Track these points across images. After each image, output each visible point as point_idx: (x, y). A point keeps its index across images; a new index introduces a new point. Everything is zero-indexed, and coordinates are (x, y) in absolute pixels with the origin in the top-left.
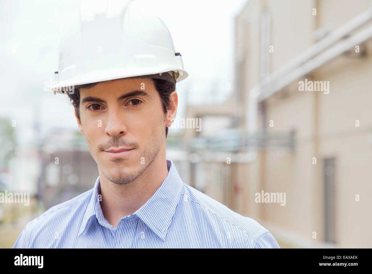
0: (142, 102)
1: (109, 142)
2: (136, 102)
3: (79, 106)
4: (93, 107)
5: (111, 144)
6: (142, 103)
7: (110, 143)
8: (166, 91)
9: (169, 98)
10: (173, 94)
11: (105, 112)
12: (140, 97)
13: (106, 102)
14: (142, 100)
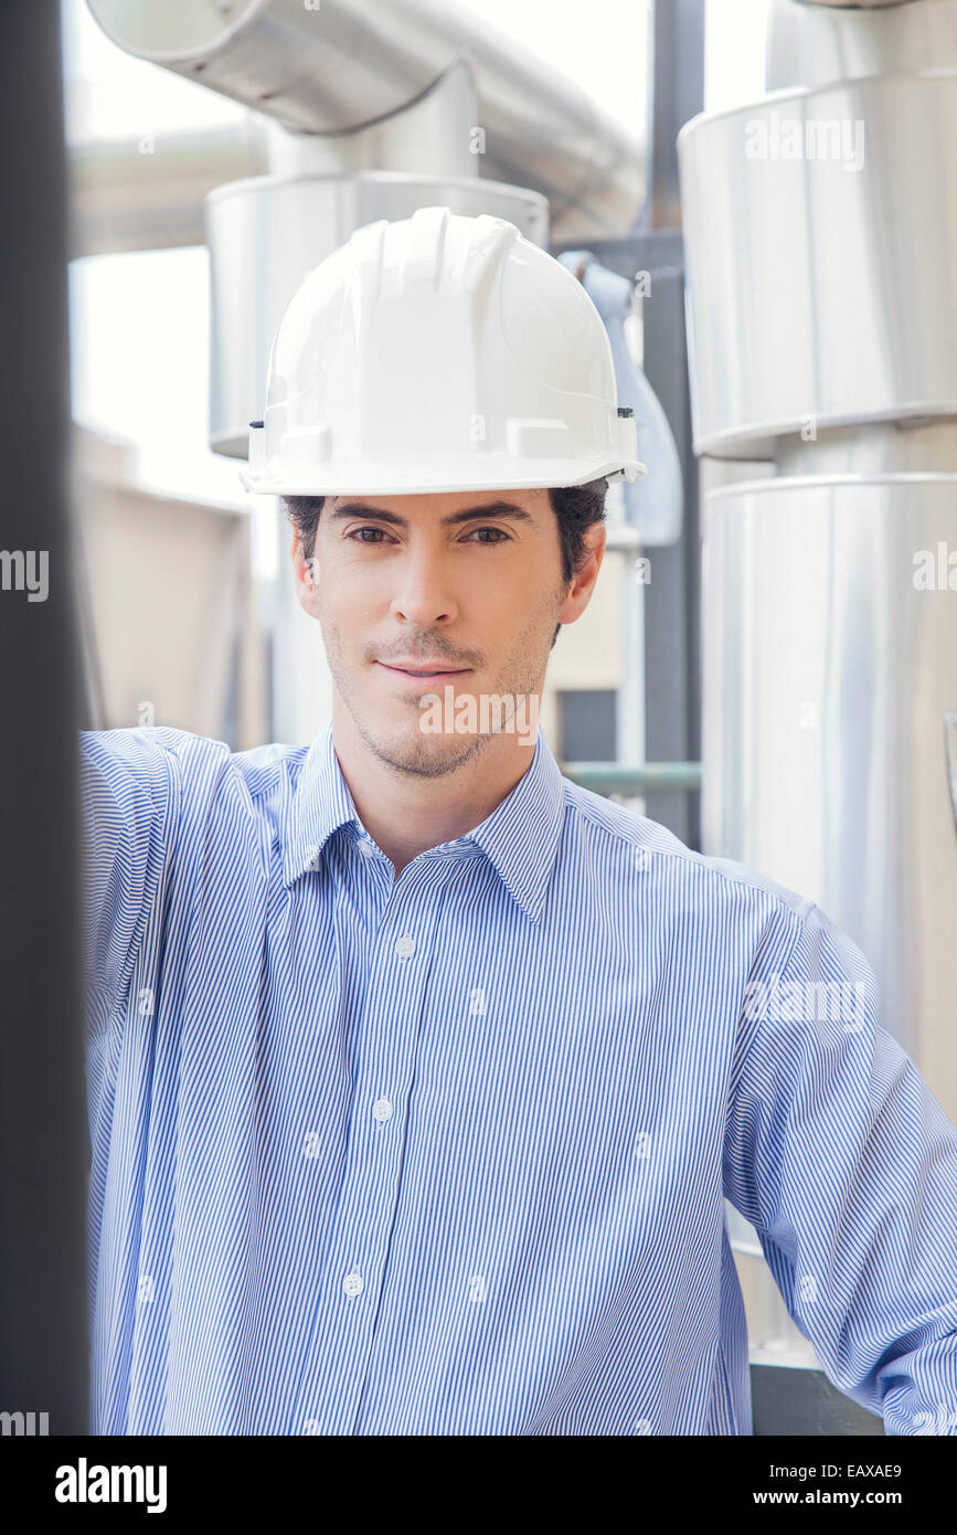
0: (508, 537)
1: (400, 640)
2: (491, 536)
3: (317, 525)
4: (363, 534)
5: (404, 647)
6: (510, 541)
7: (401, 642)
8: (578, 516)
9: (583, 537)
10: (595, 528)
11: (397, 552)
12: (504, 523)
13: (406, 526)
14: (510, 533)
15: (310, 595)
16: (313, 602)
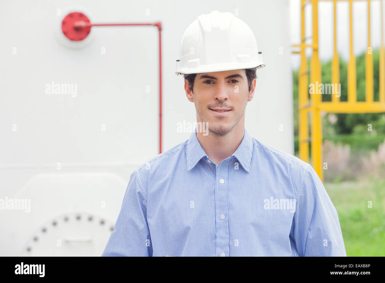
2: (234, 81)
4: (206, 82)
6: (239, 83)
7: (216, 104)
8: (251, 77)
9: (252, 82)
10: (254, 79)
11: (215, 85)
12: (237, 79)
13: (217, 80)
14: (239, 81)
15: (191, 97)
16: (192, 99)
